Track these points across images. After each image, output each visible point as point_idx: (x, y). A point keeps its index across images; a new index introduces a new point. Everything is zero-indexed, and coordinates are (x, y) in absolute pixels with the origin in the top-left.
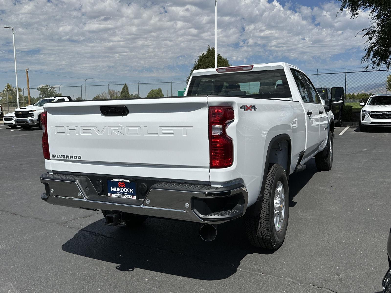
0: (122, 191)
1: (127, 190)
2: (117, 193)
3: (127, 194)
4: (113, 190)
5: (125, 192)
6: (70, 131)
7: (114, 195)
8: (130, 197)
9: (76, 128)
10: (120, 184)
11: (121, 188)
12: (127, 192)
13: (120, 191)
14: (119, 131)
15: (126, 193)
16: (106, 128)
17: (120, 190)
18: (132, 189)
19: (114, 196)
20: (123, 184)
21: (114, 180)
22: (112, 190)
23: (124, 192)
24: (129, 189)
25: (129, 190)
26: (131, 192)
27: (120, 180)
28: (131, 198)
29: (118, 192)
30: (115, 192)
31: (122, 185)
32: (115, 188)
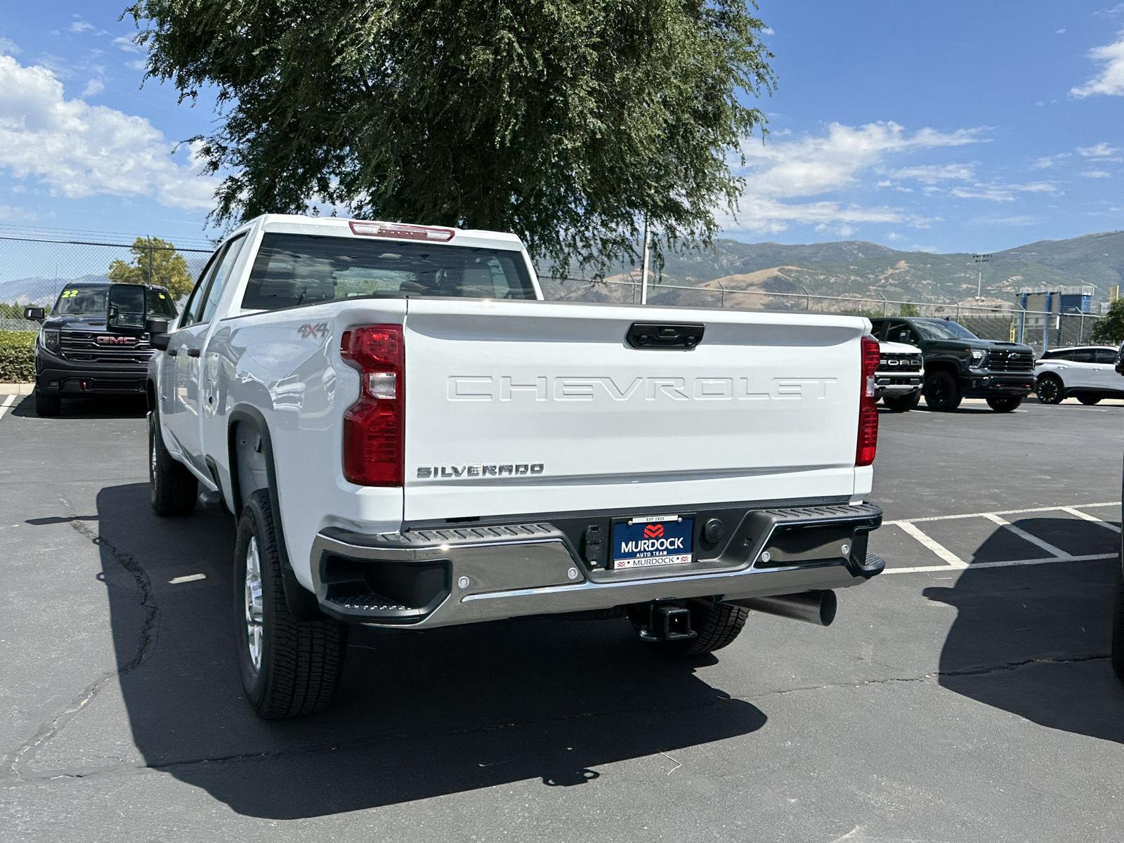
0: (651, 549)
1: (667, 544)
2: (638, 555)
3: (665, 553)
4: (626, 551)
5: (660, 551)
6: (512, 389)
7: (629, 564)
8: (677, 560)
9: (537, 381)
10: (649, 530)
11: (651, 541)
12: (667, 549)
13: (647, 549)
14: (677, 389)
15: (663, 551)
16: (641, 380)
17: (646, 546)
18: (682, 539)
19: (631, 565)
20: (659, 529)
21: (636, 520)
22: (623, 551)
23: (657, 550)
24: (673, 539)
25: (672, 543)
26: (676, 547)
27: (654, 519)
28: (679, 561)
29: (640, 552)
30: (632, 555)
31: (654, 532)
32: (634, 542)
